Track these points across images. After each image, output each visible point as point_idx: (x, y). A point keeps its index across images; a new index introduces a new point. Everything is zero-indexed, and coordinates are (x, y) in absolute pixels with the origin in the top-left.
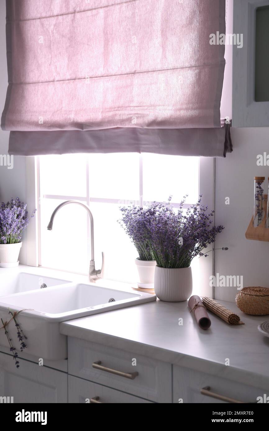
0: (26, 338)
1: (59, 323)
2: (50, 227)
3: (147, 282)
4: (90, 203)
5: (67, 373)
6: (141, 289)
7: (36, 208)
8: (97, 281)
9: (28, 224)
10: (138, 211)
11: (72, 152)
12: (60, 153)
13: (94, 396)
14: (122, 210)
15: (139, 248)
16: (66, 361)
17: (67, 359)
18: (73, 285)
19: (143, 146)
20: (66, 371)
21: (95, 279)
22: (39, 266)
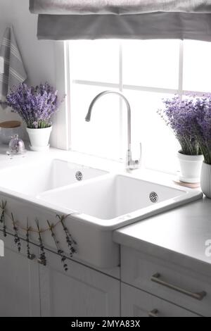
0: (75, 243)
1: (112, 232)
2: (88, 118)
3: (190, 177)
4: (123, 90)
5: (120, 280)
6: (183, 183)
7: (66, 93)
8: (133, 171)
9: (58, 110)
10: (187, 105)
11: (106, 38)
12: (93, 39)
13: (152, 309)
14: (167, 103)
15: (182, 142)
16: (119, 268)
17: (119, 266)
18: (111, 176)
19: (187, 32)
20: (119, 278)
21: (131, 169)
22: (70, 149)
